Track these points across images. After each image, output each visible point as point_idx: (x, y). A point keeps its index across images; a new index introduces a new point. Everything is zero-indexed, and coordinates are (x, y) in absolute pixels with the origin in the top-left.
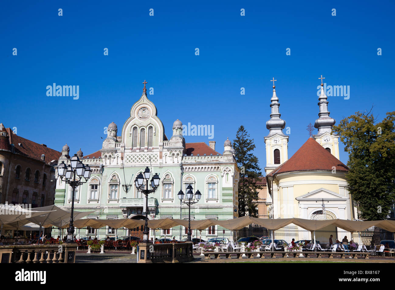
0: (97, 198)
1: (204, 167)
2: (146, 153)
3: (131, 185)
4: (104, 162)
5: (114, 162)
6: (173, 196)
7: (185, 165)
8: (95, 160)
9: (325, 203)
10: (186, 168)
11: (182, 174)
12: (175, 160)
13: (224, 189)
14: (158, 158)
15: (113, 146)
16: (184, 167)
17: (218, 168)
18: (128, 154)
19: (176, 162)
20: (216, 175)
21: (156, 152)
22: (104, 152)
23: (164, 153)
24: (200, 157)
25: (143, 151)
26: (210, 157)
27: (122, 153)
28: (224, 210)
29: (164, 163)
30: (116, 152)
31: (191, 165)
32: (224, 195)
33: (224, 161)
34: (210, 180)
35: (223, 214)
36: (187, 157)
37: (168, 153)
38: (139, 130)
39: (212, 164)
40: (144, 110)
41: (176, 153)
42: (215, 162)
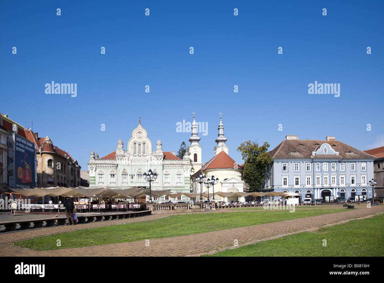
0: (114, 181)
1: (175, 166)
2: (142, 158)
3: (134, 175)
4: (118, 162)
5: (124, 162)
6: (158, 181)
7: (165, 165)
8: (112, 160)
9: (234, 184)
10: (165, 166)
11: (163, 169)
12: (159, 162)
13: (185, 178)
14: (149, 161)
15: (123, 153)
16: (164, 166)
17: (182, 167)
18: (132, 158)
19: (159, 163)
20: (181, 171)
21: (148, 158)
22: (118, 156)
23: (152, 158)
24: (172, 161)
25: (141, 156)
26: (178, 161)
27: (129, 157)
28: (186, 188)
29: (153, 163)
30: (125, 156)
31: (168, 165)
32: (185, 181)
33: (186, 163)
34: (178, 173)
35: (185, 190)
36: (166, 161)
37: (155, 158)
38: (137, 145)
39: (179, 165)
40: (140, 133)
41: (159, 158)
42: (181, 164)
